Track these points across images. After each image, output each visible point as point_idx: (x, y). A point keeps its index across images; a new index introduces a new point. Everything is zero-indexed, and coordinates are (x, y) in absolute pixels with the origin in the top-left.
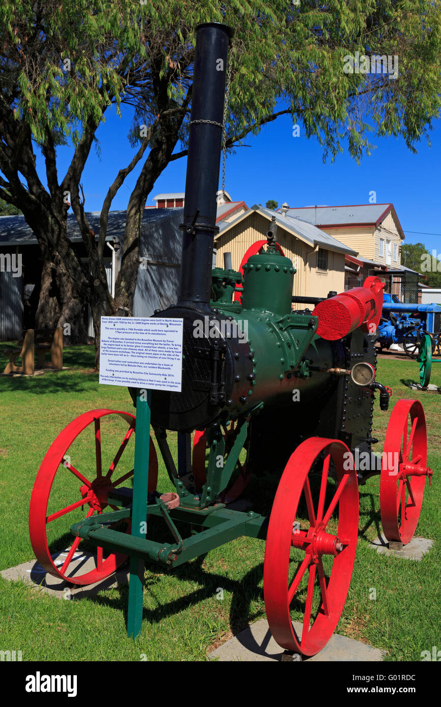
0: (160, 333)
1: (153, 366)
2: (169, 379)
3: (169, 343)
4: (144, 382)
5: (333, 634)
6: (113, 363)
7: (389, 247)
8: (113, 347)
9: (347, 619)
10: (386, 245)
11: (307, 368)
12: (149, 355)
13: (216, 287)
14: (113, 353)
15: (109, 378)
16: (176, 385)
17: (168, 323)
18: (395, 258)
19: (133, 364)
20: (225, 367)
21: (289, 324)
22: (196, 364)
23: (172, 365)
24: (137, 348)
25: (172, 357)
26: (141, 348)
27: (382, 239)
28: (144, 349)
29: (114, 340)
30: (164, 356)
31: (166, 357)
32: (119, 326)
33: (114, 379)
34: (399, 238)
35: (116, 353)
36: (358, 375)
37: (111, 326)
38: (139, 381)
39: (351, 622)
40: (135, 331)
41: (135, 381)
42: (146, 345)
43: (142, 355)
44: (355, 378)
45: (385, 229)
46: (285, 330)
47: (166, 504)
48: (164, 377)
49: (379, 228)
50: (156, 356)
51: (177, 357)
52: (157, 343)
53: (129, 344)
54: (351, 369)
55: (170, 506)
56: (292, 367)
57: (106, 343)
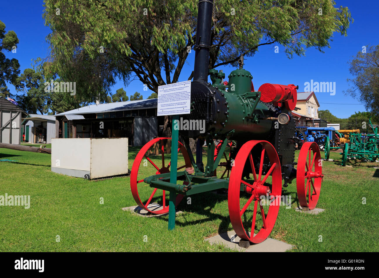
0: (181, 88)
1: (178, 104)
2: (185, 109)
3: (185, 92)
4: (175, 112)
5: (268, 237)
6: (163, 106)
7: (313, 110)
8: (163, 99)
9: (276, 232)
10: (311, 109)
11: (257, 118)
12: (177, 100)
13: (212, 78)
14: (163, 101)
15: (161, 113)
16: (188, 111)
17: (185, 83)
18: (315, 114)
19: (170, 105)
20: (212, 106)
21: (247, 96)
22: (200, 106)
23: (186, 102)
24: (172, 97)
25: (186, 98)
26: (174, 97)
27: (309, 107)
28: (175, 97)
29: (163, 96)
30: (183, 99)
31: (184, 99)
32: (165, 89)
33: (163, 113)
34: (317, 106)
35: (164, 101)
36: (281, 119)
37: (162, 89)
38: (173, 112)
39: (278, 234)
40: (172, 90)
41: (171, 112)
42: (176, 95)
43: (174, 100)
44: (280, 121)
45: (310, 102)
46: (245, 99)
47: (187, 171)
48: (183, 108)
49: (308, 102)
50: (180, 99)
51: (189, 98)
52: (180, 93)
53: (169, 96)
54: (277, 117)
55: (189, 173)
56: (249, 115)
57: (160, 98)
